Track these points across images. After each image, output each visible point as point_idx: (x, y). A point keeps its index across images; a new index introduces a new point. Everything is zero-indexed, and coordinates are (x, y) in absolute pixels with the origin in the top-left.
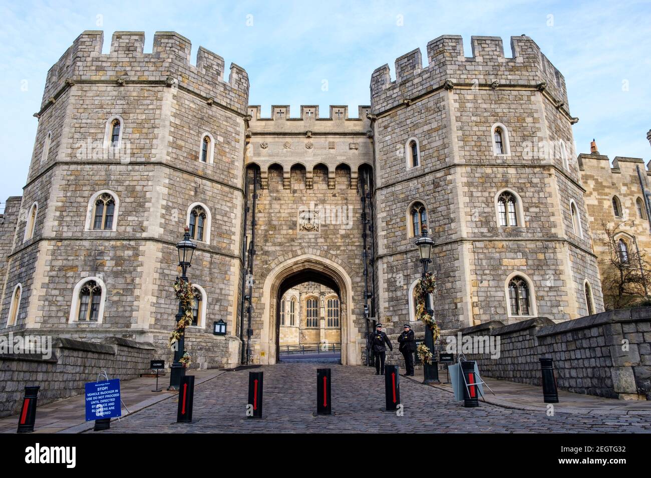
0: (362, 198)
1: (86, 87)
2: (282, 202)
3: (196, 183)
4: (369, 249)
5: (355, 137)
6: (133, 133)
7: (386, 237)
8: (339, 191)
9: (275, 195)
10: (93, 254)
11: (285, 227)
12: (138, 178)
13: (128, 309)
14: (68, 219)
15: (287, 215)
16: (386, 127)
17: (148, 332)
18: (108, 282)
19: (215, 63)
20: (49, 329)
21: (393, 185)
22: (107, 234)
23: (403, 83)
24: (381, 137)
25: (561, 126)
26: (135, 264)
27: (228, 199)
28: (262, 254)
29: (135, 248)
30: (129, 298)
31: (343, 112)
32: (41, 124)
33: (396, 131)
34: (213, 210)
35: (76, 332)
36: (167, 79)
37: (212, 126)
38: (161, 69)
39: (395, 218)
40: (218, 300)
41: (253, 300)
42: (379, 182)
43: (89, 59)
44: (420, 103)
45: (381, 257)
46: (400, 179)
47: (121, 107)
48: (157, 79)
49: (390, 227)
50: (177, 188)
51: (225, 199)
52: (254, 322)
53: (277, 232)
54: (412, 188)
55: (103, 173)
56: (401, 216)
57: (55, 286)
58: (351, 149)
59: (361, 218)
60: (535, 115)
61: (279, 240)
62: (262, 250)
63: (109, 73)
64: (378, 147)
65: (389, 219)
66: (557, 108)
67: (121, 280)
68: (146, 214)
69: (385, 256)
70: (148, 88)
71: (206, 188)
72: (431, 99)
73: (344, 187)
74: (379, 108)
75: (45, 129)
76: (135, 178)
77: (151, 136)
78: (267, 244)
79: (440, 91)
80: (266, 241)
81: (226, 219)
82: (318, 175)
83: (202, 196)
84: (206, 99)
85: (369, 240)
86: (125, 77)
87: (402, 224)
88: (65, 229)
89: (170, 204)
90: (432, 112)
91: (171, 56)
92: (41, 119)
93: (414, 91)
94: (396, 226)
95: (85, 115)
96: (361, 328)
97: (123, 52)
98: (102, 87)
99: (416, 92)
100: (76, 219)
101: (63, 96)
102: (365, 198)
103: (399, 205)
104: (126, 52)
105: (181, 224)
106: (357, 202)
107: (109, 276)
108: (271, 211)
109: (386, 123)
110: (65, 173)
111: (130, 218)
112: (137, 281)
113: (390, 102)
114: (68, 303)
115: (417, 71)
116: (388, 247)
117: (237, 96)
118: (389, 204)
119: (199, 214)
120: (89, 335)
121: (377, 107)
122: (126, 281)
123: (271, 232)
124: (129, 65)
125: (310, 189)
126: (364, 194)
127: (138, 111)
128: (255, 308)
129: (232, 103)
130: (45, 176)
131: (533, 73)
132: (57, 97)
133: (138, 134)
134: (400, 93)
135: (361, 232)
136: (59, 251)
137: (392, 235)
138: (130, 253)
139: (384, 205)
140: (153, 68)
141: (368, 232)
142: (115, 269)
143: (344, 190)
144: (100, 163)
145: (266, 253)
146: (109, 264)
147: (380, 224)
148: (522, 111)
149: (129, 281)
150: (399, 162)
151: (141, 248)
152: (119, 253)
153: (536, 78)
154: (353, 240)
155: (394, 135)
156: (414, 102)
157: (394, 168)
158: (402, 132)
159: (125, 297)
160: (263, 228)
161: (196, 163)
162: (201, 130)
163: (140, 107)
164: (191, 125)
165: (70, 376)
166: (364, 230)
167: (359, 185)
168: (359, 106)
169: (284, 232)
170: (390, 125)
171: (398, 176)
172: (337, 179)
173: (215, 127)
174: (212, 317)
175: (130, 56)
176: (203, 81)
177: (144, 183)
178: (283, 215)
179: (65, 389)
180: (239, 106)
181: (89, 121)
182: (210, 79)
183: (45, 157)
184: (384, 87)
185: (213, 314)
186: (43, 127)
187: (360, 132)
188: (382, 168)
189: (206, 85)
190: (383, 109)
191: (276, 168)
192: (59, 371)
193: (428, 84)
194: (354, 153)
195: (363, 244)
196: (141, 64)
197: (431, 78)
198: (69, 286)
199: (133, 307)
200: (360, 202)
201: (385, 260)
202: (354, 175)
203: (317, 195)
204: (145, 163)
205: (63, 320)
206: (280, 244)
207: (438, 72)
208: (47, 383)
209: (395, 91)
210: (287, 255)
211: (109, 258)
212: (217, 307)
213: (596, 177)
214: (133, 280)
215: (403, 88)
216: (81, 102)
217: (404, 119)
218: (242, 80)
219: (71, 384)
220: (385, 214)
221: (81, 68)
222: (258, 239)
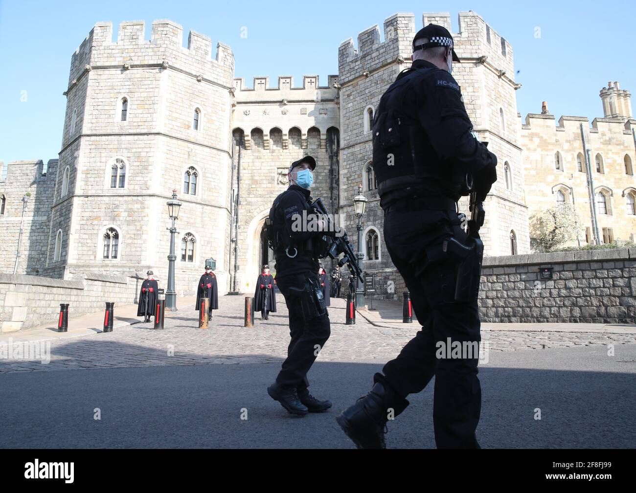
0: (330, 156)
1: (100, 72)
2: (262, 160)
3: (189, 148)
4: (335, 199)
5: (324, 103)
6: (138, 109)
7: (346, 190)
8: (311, 150)
9: (257, 154)
10: (111, 207)
11: (265, 182)
12: (143, 146)
13: (139, 249)
14: (92, 179)
15: (267, 172)
16: (349, 96)
17: (153, 267)
18: (123, 229)
19: (204, 45)
20: (83, 264)
21: (353, 146)
22: (122, 191)
23: (364, 57)
24: (345, 104)
25: (503, 92)
26: (143, 215)
27: (216, 160)
28: (246, 205)
29: (142, 203)
30: (139, 241)
31: (314, 81)
32: (69, 101)
33: (357, 99)
34: (204, 170)
35: (102, 266)
36: (163, 62)
37: (202, 99)
38: (158, 54)
39: (354, 174)
40: (208, 242)
41: (239, 242)
42: (343, 144)
43: (102, 48)
44: (376, 75)
45: (342, 207)
46: (359, 141)
47: (128, 87)
48: (155, 63)
49: (350, 182)
50: (173, 153)
51: (214, 160)
52: (240, 260)
53: (258, 186)
54: (368, 150)
55: (116, 143)
56: (358, 173)
57: (86, 232)
58: (320, 114)
59: (328, 174)
60: (476, 85)
61: (260, 193)
62: (246, 201)
63: (118, 59)
64: (342, 112)
65: (349, 175)
66: (499, 77)
67: (132, 227)
68: (149, 175)
69: (345, 206)
70: (148, 70)
71: (197, 151)
72: (386, 72)
73: (315, 147)
74: (345, 78)
75: (72, 106)
76: (140, 146)
77: (151, 111)
78: (251, 196)
79: (393, 65)
80: (249, 194)
81: (214, 176)
82: (293, 137)
83: (194, 158)
84: (196, 77)
85: (335, 192)
86: (130, 62)
87: (358, 180)
88: (90, 187)
89: (168, 166)
90: (386, 83)
91: (166, 42)
92: (68, 97)
93: (372, 64)
94: (353, 181)
95: (100, 96)
96: (327, 265)
97: (128, 41)
98: (112, 71)
99: (374, 64)
100: (97, 179)
101: (83, 79)
102: (332, 156)
103: (357, 163)
104: (130, 40)
105: (177, 183)
106: (326, 159)
107: (123, 224)
108: (254, 168)
109: (348, 92)
110: (87, 143)
111: (137, 179)
112: (144, 228)
113: (353, 73)
114: (95, 245)
115: (375, 46)
116: (348, 199)
117: (222, 71)
118: (349, 162)
119: (192, 174)
120: (112, 269)
121: (343, 78)
122: (136, 228)
123: (253, 186)
124: (133, 51)
125: (286, 149)
126: (331, 153)
127: (141, 90)
128: (240, 248)
129: (219, 78)
130: (73, 145)
131: (476, 47)
132: (79, 79)
133: (142, 110)
134: (361, 66)
135: (328, 185)
136: (86, 205)
137: (351, 189)
138: (139, 206)
139: (345, 163)
140: (152, 54)
141: (335, 185)
142: (128, 219)
143: (315, 149)
144: (113, 135)
145: (249, 203)
146: (124, 215)
147: (342, 179)
148: (464, 81)
149: (138, 228)
150: (359, 126)
151: (146, 202)
152: (130, 206)
153: (479, 51)
154: (322, 192)
155: (355, 103)
156: (372, 74)
157: (355, 132)
158: (362, 101)
159: (135, 240)
160: (247, 182)
161: (188, 131)
162: (192, 103)
163: (143, 87)
164: (183, 100)
165: (94, 299)
166: (332, 184)
167: (328, 145)
168: (329, 76)
169: (265, 186)
170: (353, 94)
171: (357, 138)
172: (309, 140)
173: (204, 100)
174: (204, 255)
175: (134, 43)
176: (193, 61)
177: (148, 150)
178: (263, 171)
179: (91, 307)
180: (224, 80)
181: (103, 100)
182: (199, 59)
183: (72, 130)
184: (348, 60)
185: (205, 253)
186: (71, 104)
187: (329, 98)
188: (345, 131)
189: (196, 65)
190: (347, 80)
191: (257, 132)
192: (86, 295)
193: (383, 59)
194: (323, 118)
195: (330, 195)
196: (142, 50)
197: (386, 52)
198: (95, 232)
199: (143, 248)
200: (328, 159)
201: (345, 210)
202: (323, 137)
203: (291, 154)
204: (147, 134)
205: (92, 257)
206: (261, 196)
207: (392, 47)
208: (78, 302)
209: (357, 63)
210: (267, 205)
211: (123, 210)
212: (208, 248)
213: (541, 135)
214: (141, 228)
215: (363, 60)
216: (97, 84)
217: (363, 89)
218: (228, 57)
219: (95, 304)
220: (346, 171)
221: (96, 56)
222: (243, 192)
